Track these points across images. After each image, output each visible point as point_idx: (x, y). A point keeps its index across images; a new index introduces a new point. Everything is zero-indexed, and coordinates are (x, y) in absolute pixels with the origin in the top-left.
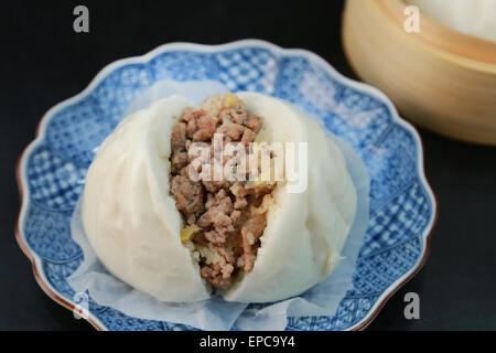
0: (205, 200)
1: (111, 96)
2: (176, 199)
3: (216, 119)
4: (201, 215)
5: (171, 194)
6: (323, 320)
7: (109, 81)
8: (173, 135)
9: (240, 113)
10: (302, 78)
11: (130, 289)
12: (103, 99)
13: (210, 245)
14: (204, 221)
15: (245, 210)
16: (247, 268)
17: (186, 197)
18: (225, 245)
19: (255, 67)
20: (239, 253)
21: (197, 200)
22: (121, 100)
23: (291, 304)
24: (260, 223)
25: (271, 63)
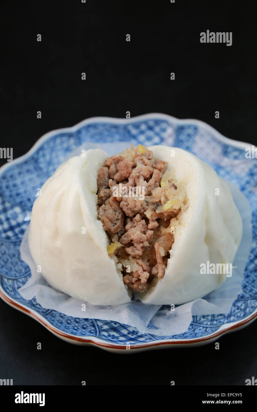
0: (125, 224)
1: (48, 157)
2: (103, 222)
3: (132, 163)
4: (122, 235)
5: (99, 219)
6: (220, 317)
7: (46, 146)
8: (99, 176)
9: (150, 159)
10: (194, 142)
11: (68, 297)
12: (41, 160)
13: (130, 258)
14: (125, 239)
15: (157, 230)
16: (160, 274)
17: (111, 221)
18: (142, 257)
19: (157, 134)
20: (152, 263)
21: (119, 223)
22: (55, 161)
23: (194, 304)
24: (169, 240)
25: (170, 131)
